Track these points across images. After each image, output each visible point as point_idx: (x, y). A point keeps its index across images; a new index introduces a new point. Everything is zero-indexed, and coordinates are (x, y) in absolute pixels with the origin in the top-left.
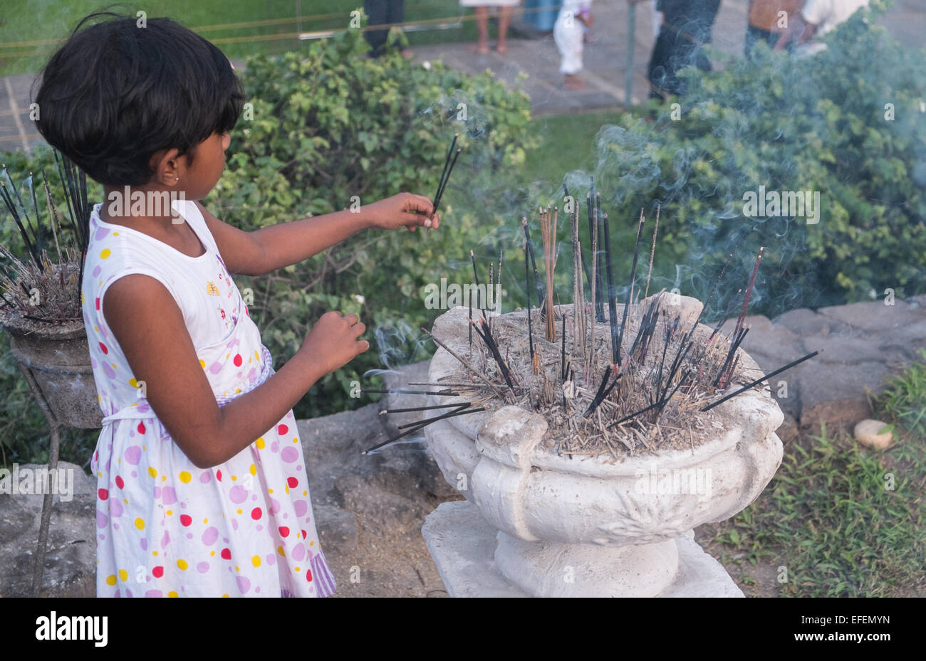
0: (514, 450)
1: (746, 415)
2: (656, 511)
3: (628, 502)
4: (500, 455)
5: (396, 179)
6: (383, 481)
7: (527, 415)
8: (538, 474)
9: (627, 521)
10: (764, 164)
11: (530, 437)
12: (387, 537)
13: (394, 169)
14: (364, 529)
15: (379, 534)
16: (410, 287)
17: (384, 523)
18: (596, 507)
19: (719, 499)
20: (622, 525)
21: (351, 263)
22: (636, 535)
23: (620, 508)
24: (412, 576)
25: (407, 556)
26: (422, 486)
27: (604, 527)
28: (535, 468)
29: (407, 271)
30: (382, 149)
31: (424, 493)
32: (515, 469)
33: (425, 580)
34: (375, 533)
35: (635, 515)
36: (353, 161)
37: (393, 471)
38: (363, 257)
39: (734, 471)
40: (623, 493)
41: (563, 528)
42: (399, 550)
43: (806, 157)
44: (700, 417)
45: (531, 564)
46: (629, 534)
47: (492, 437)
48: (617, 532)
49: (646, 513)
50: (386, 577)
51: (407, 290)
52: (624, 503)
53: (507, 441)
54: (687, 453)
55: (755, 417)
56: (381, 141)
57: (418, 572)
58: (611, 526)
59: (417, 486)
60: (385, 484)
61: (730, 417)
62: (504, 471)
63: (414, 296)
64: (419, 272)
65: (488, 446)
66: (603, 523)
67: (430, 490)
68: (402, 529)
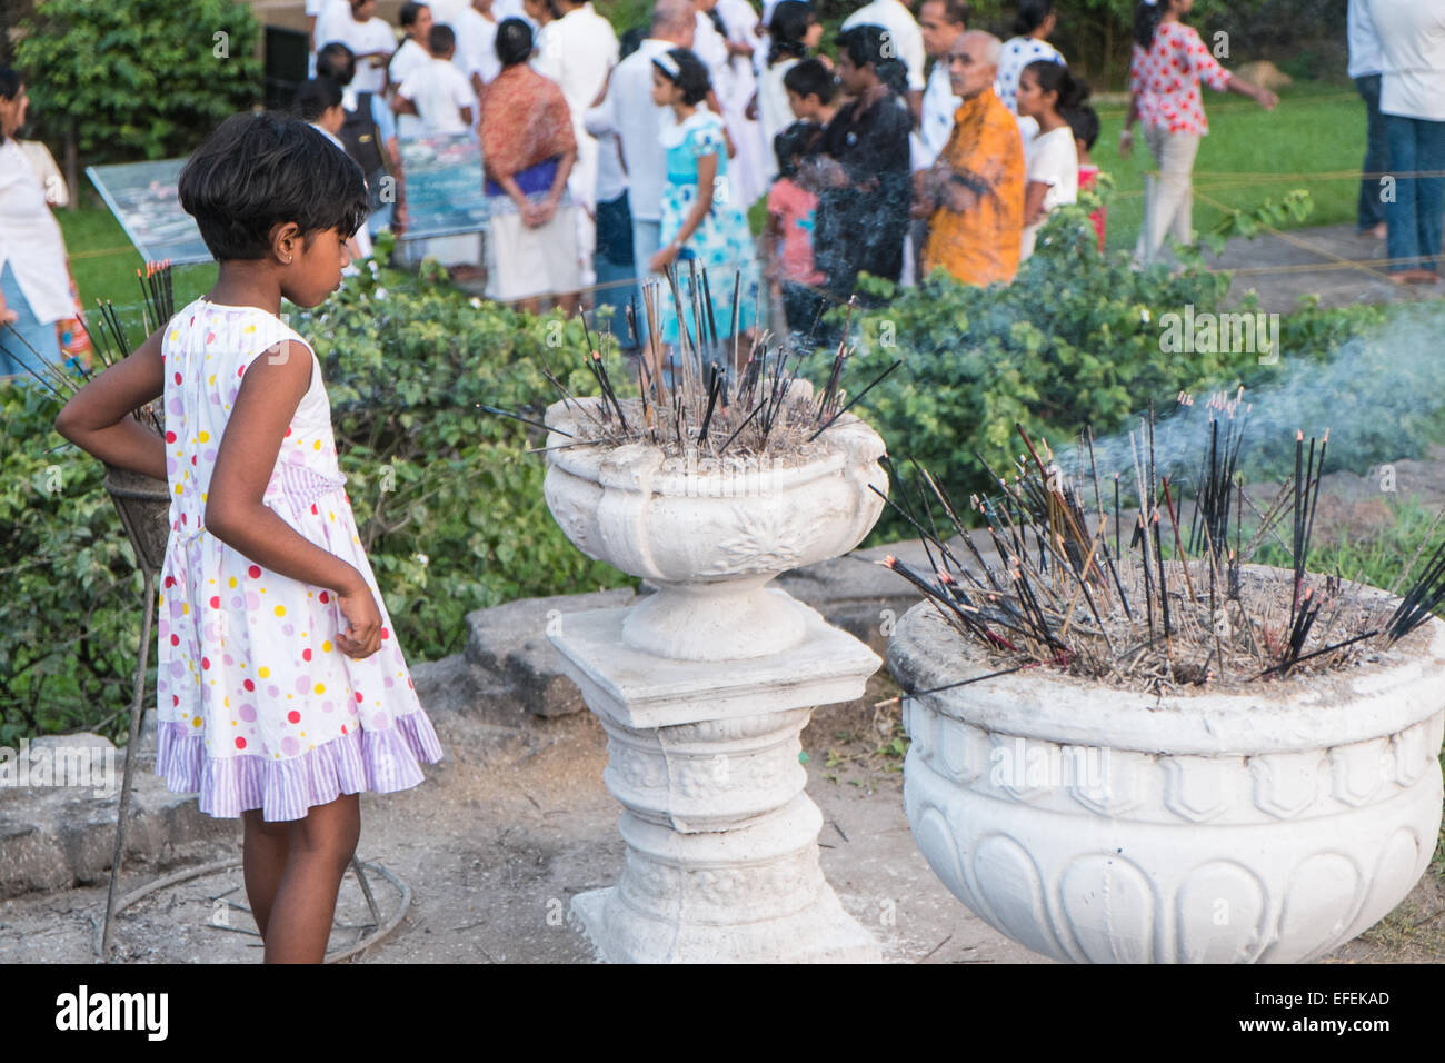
0: (635, 472)
1: (847, 441)
2: (769, 525)
3: (743, 516)
4: (622, 481)
5: (451, 433)
6: (480, 711)
7: (644, 449)
8: (659, 500)
9: (744, 536)
10: (944, 409)
11: (648, 462)
12: (491, 769)
13: (447, 422)
14: (463, 760)
15: (481, 765)
16: (485, 547)
17: (486, 754)
18: (714, 524)
19: (828, 519)
20: (738, 541)
21: (407, 520)
22: (754, 552)
23: (735, 522)
24: (524, 801)
25: (516, 786)
26: (527, 709)
27: (723, 544)
28: (657, 494)
29: (479, 529)
30: (428, 402)
31: (531, 717)
32: (635, 492)
33: (540, 804)
34: (477, 765)
35: (750, 529)
36: (390, 419)
37: (492, 698)
38: (421, 513)
39: (840, 494)
40: (737, 508)
41: (685, 550)
42: (506, 780)
43: (999, 394)
44: (805, 447)
45: (659, 628)
46: (748, 552)
47: (614, 465)
48: (736, 549)
49: (760, 526)
50: (494, 805)
51: (481, 549)
52: (739, 518)
53: (627, 466)
54: (794, 471)
55: (855, 441)
56: (426, 391)
57: (531, 799)
58: (728, 543)
59: (522, 710)
60: (484, 714)
61: (834, 445)
62: (627, 498)
63: (490, 556)
64: (494, 531)
65: (610, 474)
66: (722, 540)
67: (537, 711)
68: (508, 759)
